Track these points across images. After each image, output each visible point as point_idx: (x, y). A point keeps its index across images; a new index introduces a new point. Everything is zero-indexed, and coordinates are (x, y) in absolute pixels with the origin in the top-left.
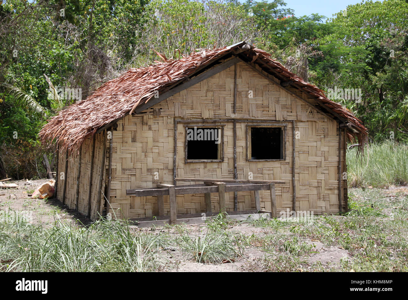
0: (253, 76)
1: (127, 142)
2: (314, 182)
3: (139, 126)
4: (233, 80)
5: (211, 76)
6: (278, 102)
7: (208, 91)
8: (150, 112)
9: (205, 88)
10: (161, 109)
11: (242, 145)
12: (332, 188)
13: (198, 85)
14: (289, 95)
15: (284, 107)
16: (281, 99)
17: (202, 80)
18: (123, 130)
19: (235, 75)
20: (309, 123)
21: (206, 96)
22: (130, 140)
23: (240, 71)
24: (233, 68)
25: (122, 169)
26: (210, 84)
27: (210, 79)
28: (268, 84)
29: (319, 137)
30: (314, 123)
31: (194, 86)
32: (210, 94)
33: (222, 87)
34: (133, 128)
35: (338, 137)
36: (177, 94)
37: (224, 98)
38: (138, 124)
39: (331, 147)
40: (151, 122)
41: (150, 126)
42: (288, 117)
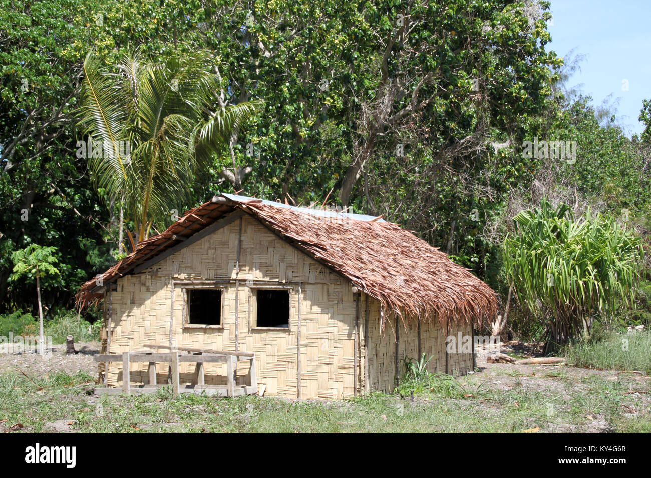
0: (259, 231)
1: (126, 304)
2: (326, 358)
3: (137, 286)
4: (238, 236)
5: (214, 231)
6: (283, 260)
7: (209, 248)
8: (149, 272)
9: (207, 245)
10: (160, 269)
11: (245, 310)
12: (347, 366)
13: (199, 242)
14: (296, 252)
15: (290, 266)
16: (287, 257)
17: (203, 237)
18: (122, 291)
19: (241, 230)
20: (320, 285)
21: (207, 255)
22: (129, 302)
23: (245, 226)
24: (238, 222)
25: (122, 332)
26: (212, 241)
27: (212, 235)
28: (274, 240)
29: (331, 303)
30: (325, 286)
31: (196, 244)
32: (211, 252)
33: (225, 244)
34: (131, 289)
35: (355, 303)
36: (178, 253)
37: (227, 256)
38: (136, 285)
39: (346, 316)
40: (149, 283)
41: (148, 287)
42: (294, 278)
